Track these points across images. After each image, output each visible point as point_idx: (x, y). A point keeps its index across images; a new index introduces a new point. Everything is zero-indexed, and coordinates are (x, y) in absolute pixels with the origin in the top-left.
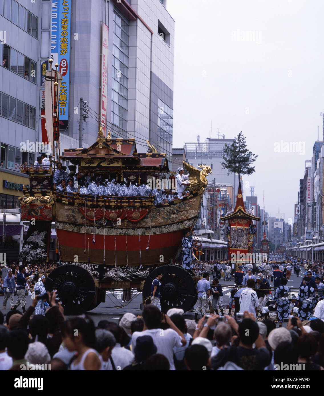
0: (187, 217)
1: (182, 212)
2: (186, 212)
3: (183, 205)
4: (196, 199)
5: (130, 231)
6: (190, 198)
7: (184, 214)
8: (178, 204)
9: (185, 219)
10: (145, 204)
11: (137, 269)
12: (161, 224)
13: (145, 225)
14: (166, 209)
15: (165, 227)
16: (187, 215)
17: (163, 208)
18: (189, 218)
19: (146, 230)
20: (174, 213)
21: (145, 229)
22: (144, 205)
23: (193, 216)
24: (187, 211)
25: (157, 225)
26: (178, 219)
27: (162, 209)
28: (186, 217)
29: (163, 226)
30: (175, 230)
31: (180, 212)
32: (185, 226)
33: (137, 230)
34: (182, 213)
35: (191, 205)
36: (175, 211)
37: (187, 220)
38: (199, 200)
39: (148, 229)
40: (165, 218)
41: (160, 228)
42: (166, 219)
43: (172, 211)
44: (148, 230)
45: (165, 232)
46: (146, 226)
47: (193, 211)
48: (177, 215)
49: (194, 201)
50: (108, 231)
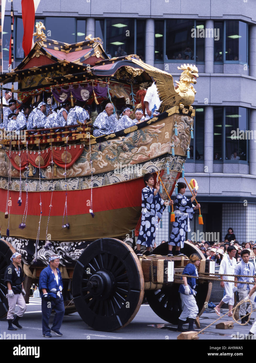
0: (149, 156)
1: (138, 147)
2: (145, 148)
3: (141, 135)
4: (164, 124)
5: (62, 183)
6: (152, 123)
7: (143, 150)
8: (132, 135)
9: (145, 159)
10: (75, 136)
11: (72, 247)
12: (105, 170)
13: (81, 172)
14: (111, 143)
15: (111, 175)
16: (148, 153)
17: (106, 143)
18: (151, 157)
19: (84, 180)
20: (125, 151)
21: (82, 180)
22: (74, 138)
23: (160, 153)
24: (148, 145)
25: (100, 171)
26: (133, 160)
27: (104, 144)
28: (146, 155)
29: (108, 172)
30: (128, 179)
31: (136, 148)
32: (147, 171)
33: (72, 181)
34: (140, 149)
35: (156, 135)
36: (126, 147)
37: (149, 161)
38: (171, 125)
39: (86, 179)
40: (109, 159)
41: (103, 176)
42: (112, 160)
43: (122, 147)
44: (86, 181)
45: (112, 184)
46: (83, 174)
47: (159, 145)
48: (130, 153)
49: (161, 128)
50: (37, 185)
